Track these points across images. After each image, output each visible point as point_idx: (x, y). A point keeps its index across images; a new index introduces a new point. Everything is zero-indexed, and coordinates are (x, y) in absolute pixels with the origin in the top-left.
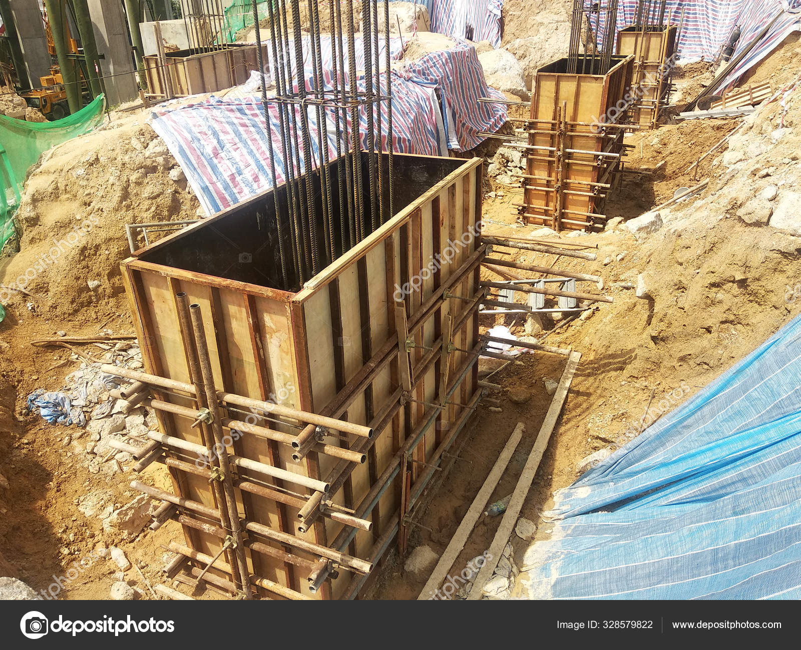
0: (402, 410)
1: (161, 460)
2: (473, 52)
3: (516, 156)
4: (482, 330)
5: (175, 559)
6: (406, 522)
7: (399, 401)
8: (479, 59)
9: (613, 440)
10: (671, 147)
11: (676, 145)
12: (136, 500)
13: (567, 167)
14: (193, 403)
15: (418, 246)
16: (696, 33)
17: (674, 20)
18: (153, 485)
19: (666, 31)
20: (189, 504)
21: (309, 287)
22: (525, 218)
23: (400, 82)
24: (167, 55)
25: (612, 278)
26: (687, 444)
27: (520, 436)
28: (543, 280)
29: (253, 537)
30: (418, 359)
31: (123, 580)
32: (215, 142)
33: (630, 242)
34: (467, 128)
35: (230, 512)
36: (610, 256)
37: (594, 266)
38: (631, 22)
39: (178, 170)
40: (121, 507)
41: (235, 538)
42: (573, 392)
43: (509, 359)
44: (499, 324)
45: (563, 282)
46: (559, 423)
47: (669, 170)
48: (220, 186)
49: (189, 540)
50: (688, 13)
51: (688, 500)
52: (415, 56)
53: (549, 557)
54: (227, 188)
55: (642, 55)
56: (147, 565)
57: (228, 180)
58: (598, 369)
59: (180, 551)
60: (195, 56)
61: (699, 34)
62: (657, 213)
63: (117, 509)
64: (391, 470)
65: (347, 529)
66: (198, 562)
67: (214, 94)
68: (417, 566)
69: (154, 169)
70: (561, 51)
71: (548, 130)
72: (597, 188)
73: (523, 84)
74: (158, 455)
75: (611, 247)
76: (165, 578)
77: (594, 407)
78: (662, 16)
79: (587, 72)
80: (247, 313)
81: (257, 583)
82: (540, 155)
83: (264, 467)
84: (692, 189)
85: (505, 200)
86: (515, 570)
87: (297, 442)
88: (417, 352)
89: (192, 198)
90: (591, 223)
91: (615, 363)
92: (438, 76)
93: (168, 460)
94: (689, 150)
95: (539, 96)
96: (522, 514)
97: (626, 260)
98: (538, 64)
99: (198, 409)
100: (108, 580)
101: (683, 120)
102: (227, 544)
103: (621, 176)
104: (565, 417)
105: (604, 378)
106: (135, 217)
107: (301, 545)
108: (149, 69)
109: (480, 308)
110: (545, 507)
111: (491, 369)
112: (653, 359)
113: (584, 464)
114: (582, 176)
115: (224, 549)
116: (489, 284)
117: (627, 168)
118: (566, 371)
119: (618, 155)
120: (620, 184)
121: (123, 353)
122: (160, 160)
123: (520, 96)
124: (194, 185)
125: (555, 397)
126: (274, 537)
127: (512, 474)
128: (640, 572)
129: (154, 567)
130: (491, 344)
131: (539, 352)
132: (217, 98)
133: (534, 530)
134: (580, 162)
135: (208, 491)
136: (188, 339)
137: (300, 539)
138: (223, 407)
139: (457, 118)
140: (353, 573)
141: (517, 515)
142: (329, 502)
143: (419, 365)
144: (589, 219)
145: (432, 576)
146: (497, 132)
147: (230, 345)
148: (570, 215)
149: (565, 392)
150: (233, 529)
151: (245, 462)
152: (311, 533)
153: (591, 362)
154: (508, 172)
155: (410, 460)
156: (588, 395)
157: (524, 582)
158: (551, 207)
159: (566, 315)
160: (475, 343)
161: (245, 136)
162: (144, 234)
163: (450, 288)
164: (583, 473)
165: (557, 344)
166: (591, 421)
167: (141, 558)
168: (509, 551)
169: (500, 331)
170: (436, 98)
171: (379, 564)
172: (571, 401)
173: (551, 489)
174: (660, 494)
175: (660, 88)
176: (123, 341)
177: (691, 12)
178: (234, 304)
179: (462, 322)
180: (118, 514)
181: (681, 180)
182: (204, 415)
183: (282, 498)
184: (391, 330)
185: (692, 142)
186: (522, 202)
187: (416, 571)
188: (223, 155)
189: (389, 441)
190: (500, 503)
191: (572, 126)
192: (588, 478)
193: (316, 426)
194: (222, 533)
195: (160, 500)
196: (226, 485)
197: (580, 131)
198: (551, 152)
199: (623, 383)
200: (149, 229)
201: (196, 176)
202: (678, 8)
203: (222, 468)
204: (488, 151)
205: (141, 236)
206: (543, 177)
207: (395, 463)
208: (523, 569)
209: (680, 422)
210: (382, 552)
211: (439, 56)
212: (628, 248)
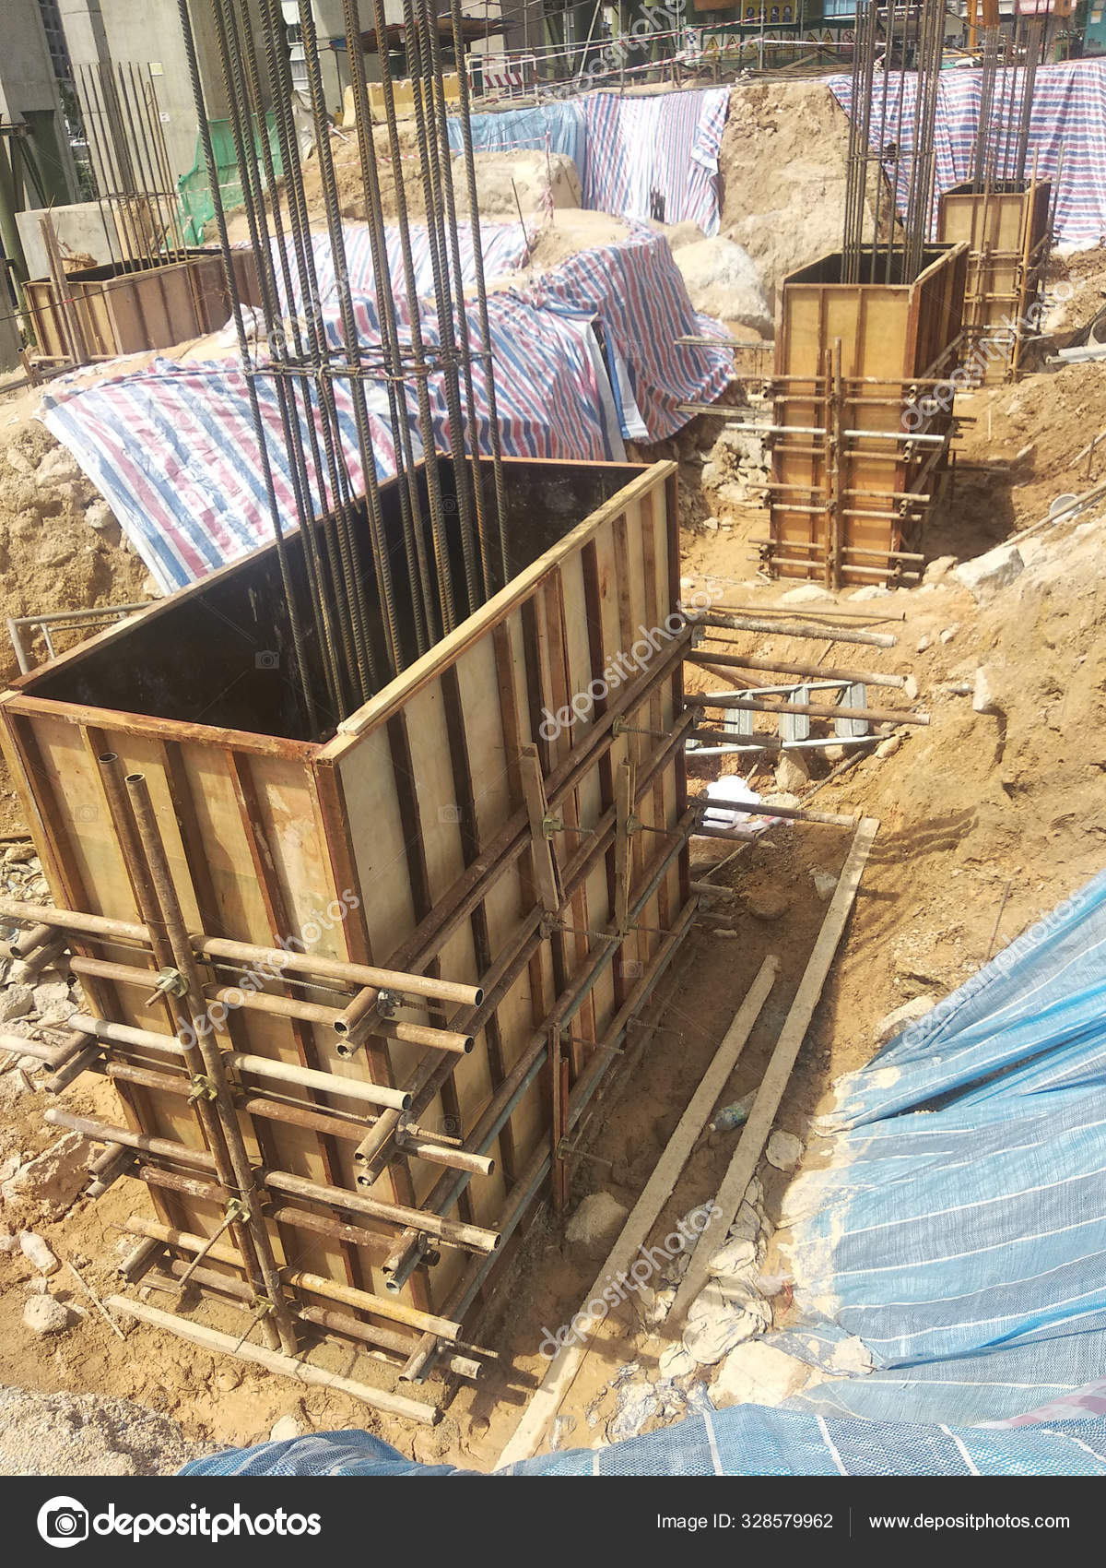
0: (545, 947)
1: (98, 1067)
2: (664, 247)
3: (753, 446)
4: (693, 786)
5: (138, 1249)
6: (565, 1152)
7: (537, 932)
8: (676, 260)
9: (939, 979)
10: (1043, 418)
11: (1053, 412)
12: (61, 1143)
13: (849, 466)
14: (149, 959)
15: (558, 638)
16: (1089, 192)
17: (1047, 167)
18: (93, 1111)
19: (1030, 191)
20: (157, 1146)
21: (349, 728)
22: (773, 566)
23: (523, 312)
24: (70, 277)
25: (932, 675)
26: (1068, 981)
27: (772, 980)
28: (806, 686)
29: (281, 1198)
30: (572, 850)
31: (47, 1292)
32: (170, 448)
33: (966, 606)
34: (659, 396)
35: (233, 1155)
36: (928, 634)
37: (899, 656)
38: (965, 174)
39: (103, 508)
40: (35, 1157)
41: (245, 1202)
42: (866, 893)
43: (745, 840)
44: (729, 773)
45: (844, 689)
46: (840, 951)
47: (1040, 463)
48: (185, 534)
49: (162, 1211)
50: (1074, 154)
51: (1071, 1082)
52: (552, 259)
53: (828, 1199)
54: (198, 536)
55: (987, 239)
56: (90, 1262)
57: (200, 521)
58: (909, 849)
59: (147, 1232)
60: (126, 276)
61: (1095, 193)
62: (1014, 547)
63: (26, 1162)
64: (529, 1059)
65: (451, 1176)
66: (182, 1249)
67: (163, 352)
68: (589, 1231)
69: (53, 509)
70: (833, 237)
71: (810, 395)
72: (904, 503)
73: (762, 306)
74: (92, 1059)
75: (930, 618)
76: (123, 1284)
77: (904, 919)
78: (1022, 160)
79: (880, 280)
80: (235, 786)
81: (294, 1281)
82: (797, 444)
83: (289, 1069)
84: (1083, 496)
85: (735, 533)
86: (766, 1226)
87: (343, 1021)
88: (569, 838)
89: (132, 561)
90: (897, 571)
91: (940, 837)
92: (597, 297)
93: (111, 1068)
94: (1078, 421)
95: (789, 329)
96: (777, 1123)
97: (958, 640)
98: (791, 264)
99: (157, 970)
100: (17, 1294)
101: (1064, 364)
102: (232, 1213)
103: (952, 478)
104: (852, 941)
105: (920, 865)
106: (24, 604)
107: (367, 1208)
108: (37, 310)
109: (687, 746)
110: (820, 1108)
111: (714, 858)
112: (1008, 826)
113: (887, 1026)
114: (877, 480)
115: (226, 1223)
116: (701, 702)
117: (963, 461)
118: (851, 855)
119: (941, 438)
120: (951, 492)
121: (21, 867)
122: (66, 489)
123: (759, 329)
124: (135, 536)
125: (833, 905)
126: (317, 1196)
127: (758, 1051)
128: (986, 1218)
129: (103, 1264)
130: (710, 812)
131: (802, 822)
132: (168, 361)
133: (801, 1151)
134: (873, 455)
135: (190, 1118)
136: (128, 840)
137: (366, 1198)
138: (205, 963)
139: (637, 378)
140: (468, 1254)
141: (769, 1127)
142: (413, 1128)
143: (573, 862)
144: (892, 563)
145: (617, 1247)
146: (717, 402)
147: (209, 848)
148: (857, 558)
149: (851, 895)
150: (241, 1187)
151: (254, 1063)
152: (384, 1184)
153: (898, 837)
154: (740, 478)
155: (566, 1037)
156: (894, 897)
157: (782, 1247)
158: (821, 545)
159: (850, 750)
160: (680, 811)
161: (228, 434)
162: (45, 635)
163: (625, 713)
164: (887, 1043)
165: (835, 806)
166: (900, 945)
167: (77, 1249)
168: (755, 1192)
169: (729, 787)
170: (594, 340)
171: (519, 1231)
172: (862, 911)
173: (830, 1075)
174: (1021, 1075)
175: (1022, 303)
176: (19, 844)
177: (1079, 151)
178: (209, 771)
179: (651, 775)
180: (30, 1171)
181: (1063, 479)
182: (169, 981)
183: (327, 1125)
184: (514, 800)
185: (1082, 406)
186: (766, 536)
187: (588, 1240)
188: (186, 472)
189: (524, 1006)
190: (737, 1105)
191: (855, 385)
192: (895, 1051)
193: (379, 989)
194: (221, 1196)
195: (102, 1141)
196: (221, 1107)
197: (870, 395)
198: (817, 437)
199: (955, 873)
200: (55, 625)
201: (138, 517)
202: (1053, 145)
203: (211, 1077)
204: (701, 440)
205: (38, 640)
206: (803, 486)
207: (538, 1045)
208: (782, 1224)
209: (1056, 940)
210: (521, 1211)
211: (597, 257)
212: (962, 618)
